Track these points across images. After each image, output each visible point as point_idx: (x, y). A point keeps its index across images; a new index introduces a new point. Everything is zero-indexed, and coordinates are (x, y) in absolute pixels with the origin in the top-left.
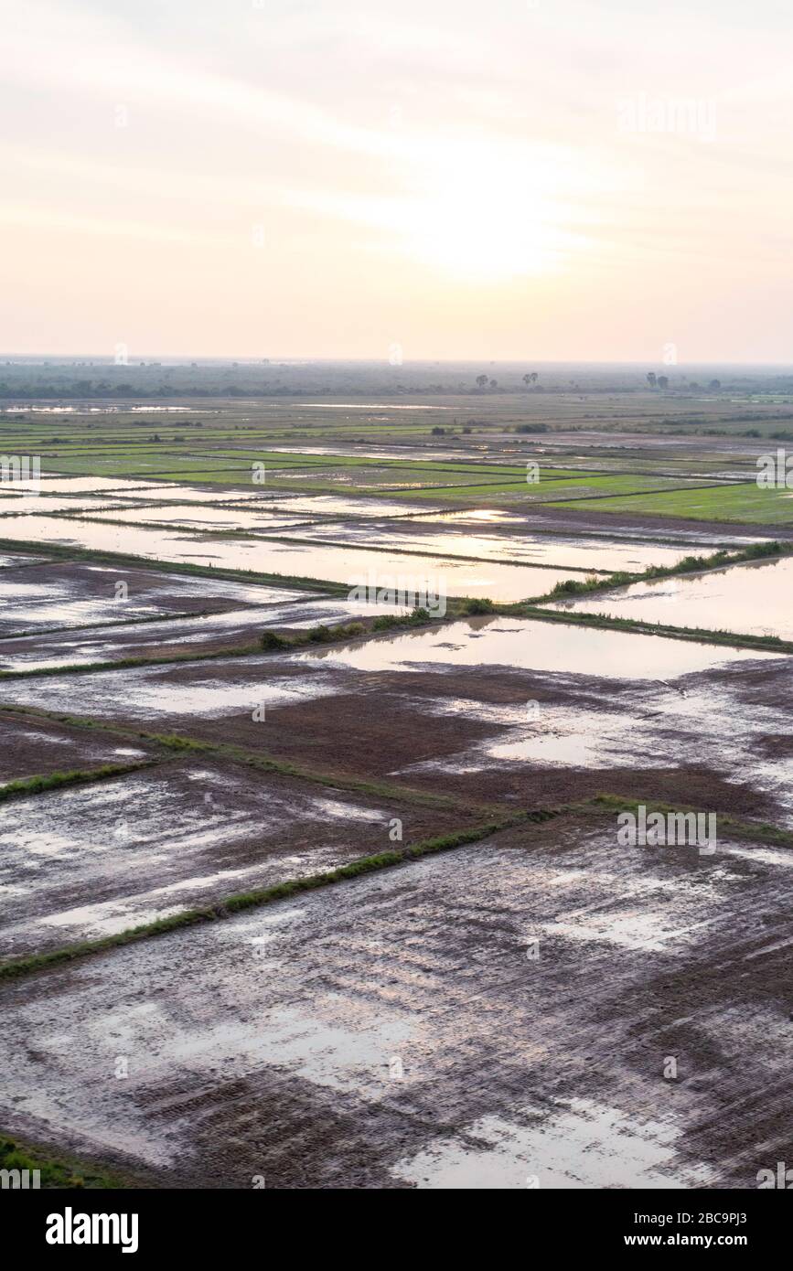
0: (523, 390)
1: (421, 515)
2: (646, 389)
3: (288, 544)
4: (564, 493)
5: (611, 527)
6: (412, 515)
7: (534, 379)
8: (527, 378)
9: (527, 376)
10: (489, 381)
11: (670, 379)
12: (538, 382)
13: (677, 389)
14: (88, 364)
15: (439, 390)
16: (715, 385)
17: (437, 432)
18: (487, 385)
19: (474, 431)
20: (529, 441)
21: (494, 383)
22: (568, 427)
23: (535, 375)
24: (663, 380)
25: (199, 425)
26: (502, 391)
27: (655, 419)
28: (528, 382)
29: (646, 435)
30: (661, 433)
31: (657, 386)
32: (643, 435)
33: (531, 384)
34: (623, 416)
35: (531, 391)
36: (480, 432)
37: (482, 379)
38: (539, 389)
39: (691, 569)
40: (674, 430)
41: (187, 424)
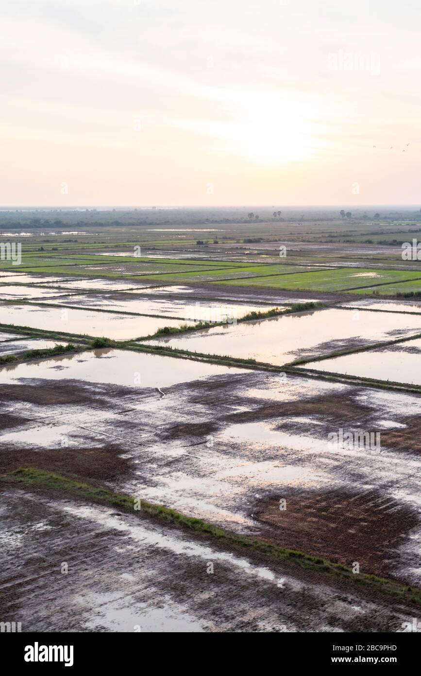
0: (273, 220)
1: (137, 289)
2: (339, 219)
3: (42, 307)
4: (231, 276)
5: (236, 295)
6: (132, 289)
7: (279, 215)
8: (275, 214)
9: (275, 213)
10: (255, 216)
11: (352, 213)
12: (281, 216)
13: (356, 219)
14: (58, 211)
15: (227, 221)
16: (377, 216)
17: (199, 243)
18: (254, 218)
19: (219, 242)
20: (244, 247)
21: (257, 217)
22: (273, 240)
23: (279, 212)
24: (349, 214)
25: (76, 241)
26: (262, 221)
27: (324, 235)
28: (275, 216)
29: (313, 243)
30: (321, 242)
31: (346, 217)
32: (311, 243)
33: (278, 217)
34: (311, 233)
35: (277, 221)
36: (223, 243)
37: (251, 215)
38: (282, 220)
39: (253, 318)
40: (328, 240)
41: (70, 241)
